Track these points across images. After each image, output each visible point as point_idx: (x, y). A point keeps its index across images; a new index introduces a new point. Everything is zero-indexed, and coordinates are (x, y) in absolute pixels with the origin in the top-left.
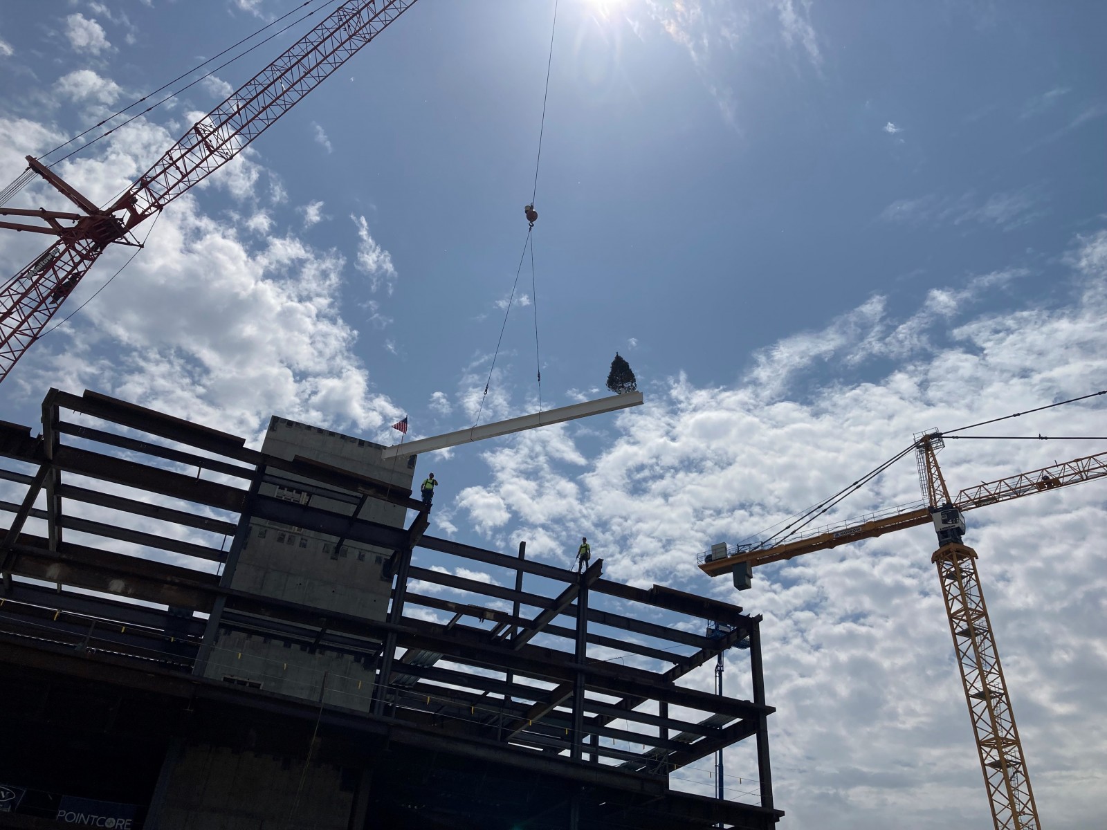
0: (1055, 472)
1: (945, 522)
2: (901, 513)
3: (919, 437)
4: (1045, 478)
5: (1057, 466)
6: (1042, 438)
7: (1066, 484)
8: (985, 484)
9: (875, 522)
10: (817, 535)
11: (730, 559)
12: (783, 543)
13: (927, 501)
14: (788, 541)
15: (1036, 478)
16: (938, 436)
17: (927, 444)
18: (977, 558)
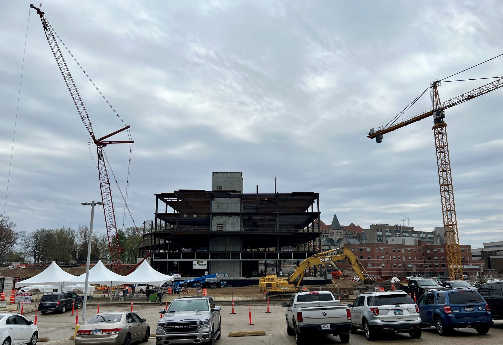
0: (473, 93)
1: (436, 115)
2: (424, 113)
3: (432, 83)
4: (469, 96)
5: (474, 90)
6: (471, 80)
7: (476, 97)
8: (451, 99)
9: (416, 117)
10: (399, 123)
11: (375, 134)
12: (390, 127)
13: (432, 108)
14: (392, 126)
15: (466, 96)
16: (438, 82)
17: (435, 86)
18: (447, 126)
